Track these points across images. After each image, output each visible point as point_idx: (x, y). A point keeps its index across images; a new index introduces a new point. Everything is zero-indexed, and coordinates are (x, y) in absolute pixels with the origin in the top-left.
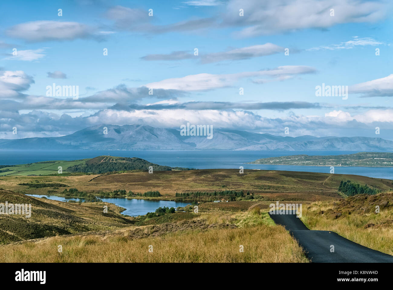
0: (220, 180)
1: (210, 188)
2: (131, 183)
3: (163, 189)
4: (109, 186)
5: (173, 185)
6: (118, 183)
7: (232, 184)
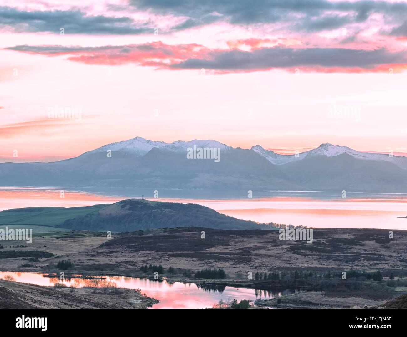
0: (342, 250)
1: (323, 264)
2: (175, 252)
3: (234, 264)
4: (133, 257)
5: (253, 257)
6: (151, 252)
7: (363, 257)
